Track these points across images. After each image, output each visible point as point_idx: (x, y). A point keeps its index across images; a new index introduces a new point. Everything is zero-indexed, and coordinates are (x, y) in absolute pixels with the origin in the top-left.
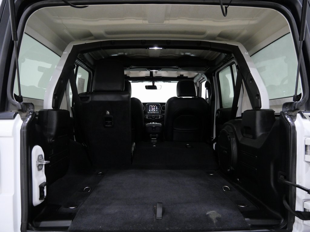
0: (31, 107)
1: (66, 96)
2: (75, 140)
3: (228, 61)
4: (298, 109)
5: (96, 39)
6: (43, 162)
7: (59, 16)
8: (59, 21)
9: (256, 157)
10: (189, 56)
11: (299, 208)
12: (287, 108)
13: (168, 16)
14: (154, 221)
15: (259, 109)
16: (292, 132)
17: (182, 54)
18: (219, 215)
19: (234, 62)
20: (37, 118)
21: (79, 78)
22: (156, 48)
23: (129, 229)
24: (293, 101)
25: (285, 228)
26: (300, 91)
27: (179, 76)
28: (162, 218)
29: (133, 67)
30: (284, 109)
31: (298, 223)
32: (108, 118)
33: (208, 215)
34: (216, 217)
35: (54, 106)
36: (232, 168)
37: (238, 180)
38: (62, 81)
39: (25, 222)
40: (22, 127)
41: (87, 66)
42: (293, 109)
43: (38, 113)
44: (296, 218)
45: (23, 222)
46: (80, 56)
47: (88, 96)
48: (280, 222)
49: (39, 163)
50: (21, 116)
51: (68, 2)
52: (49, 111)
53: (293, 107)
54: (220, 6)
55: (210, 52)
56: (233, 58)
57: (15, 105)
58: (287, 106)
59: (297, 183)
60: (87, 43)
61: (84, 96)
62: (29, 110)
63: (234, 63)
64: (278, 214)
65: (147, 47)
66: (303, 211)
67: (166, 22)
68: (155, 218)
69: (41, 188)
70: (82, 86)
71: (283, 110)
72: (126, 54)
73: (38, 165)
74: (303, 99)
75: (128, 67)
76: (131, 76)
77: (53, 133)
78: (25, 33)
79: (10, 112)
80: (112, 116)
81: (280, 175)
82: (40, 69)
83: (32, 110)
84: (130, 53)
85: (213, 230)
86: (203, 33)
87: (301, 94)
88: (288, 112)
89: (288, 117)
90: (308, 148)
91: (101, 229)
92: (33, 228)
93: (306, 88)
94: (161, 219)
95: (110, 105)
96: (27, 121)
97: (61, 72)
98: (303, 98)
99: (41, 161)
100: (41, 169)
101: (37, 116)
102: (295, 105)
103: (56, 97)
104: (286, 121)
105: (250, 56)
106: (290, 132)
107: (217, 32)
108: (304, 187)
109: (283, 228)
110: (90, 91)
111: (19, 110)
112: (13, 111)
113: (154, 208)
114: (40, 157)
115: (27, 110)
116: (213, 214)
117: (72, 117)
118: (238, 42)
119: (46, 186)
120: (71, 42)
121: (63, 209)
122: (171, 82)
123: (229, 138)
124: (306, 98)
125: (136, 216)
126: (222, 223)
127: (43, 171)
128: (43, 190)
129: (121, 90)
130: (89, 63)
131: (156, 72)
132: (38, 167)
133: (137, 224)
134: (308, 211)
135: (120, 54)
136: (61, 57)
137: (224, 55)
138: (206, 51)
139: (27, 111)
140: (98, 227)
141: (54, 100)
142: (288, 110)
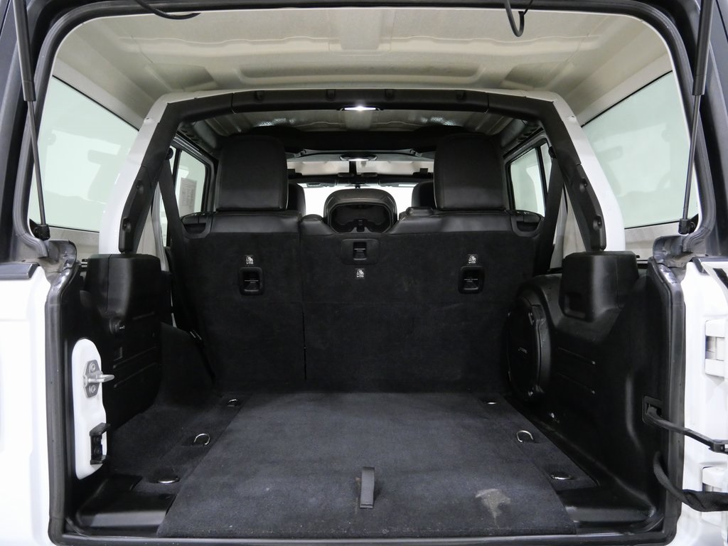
0: (69, 250)
1: (153, 221)
2: (175, 325)
3: (532, 136)
4: (688, 253)
5: (220, 87)
6: (99, 378)
7: (132, 37)
8: (132, 48)
9: (594, 363)
10: (439, 126)
11: (690, 482)
12: (664, 250)
13: (387, 33)
14: (354, 512)
15: (601, 250)
16: (674, 306)
17: (425, 120)
18: (506, 500)
19: (546, 139)
20: (83, 274)
21: (182, 178)
22: (360, 108)
23: (298, 531)
24: (678, 234)
25: (659, 529)
26: (695, 209)
27: (419, 171)
28: (373, 505)
29: (309, 151)
30: (657, 252)
31: (689, 517)
32: (250, 274)
33: (480, 499)
34: (497, 503)
35: (123, 247)
36: (538, 389)
37: (553, 416)
38: (142, 189)
39: (59, 516)
40: (49, 298)
41: (201, 150)
42: (678, 252)
43: (86, 263)
44: (685, 507)
45: (54, 515)
46: (183, 127)
47: (202, 221)
48: (647, 515)
49: (90, 380)
50: (46, 272)
51: (151, 5)
52: (110, 258)
53: (678, 248)
54: (505, 10)
55: (487, 116)
56: (541, 129)
57: (31, 247)
58: (664, 245)
59: (687, 426)
60: (198, 97)
61: (194, 223)
62: (65, 259)
63: (543, 141)
64: (644, 497)
65: (339, 106)
66: (701, 490)
67: (384, 47)
68: (357, 507)
69: (95, 437)
70: (190, 198)
71: (654, 254)
72: (292, 121)
73: (86, 384)
74: (702, 229)
75: (297, 152)
76: (305, 172)
77: (121, 310)
78: (53, 76)
79: (20, 263)
80: (260, 268)
81: (648, 407)
82: (94, 156)
83: (71, 257)
84: (303, 120)
85: (490, 534)
86: (470, 72)
87: (697, 216)
88: (666, 258)
89: (666, 271)
90: (712, 343)
91: (231, 531)
92: (77, 529)
93: (708, 202)
94: (371, 507)
95: (255, 242)
96: (59, 283)
97: (139, 167)
98: (701, 227)
99: (92, 374)
100: (95, 393)
101: (84, 269)
102: (683, 244)
103: (129, 227)
104: (662, 281)
105: (582, 127)
106: (670, 305)
107: (503, 69)
108: (701, 435)
109: (653, 530)
110: (209, 210)
111: (42, 258)
112: (27, 261)
113: (356, 482)
114: (91, 367)
115: (59, 257)
116: (492, 496)
117: (168, 270)
118: (552, 93)
119: (105, 433)
120: (163, 96)
121: (146, 486)
122: (400, 185)
123: (531, 319)
124: (708, 226)
125: (312, 500)
126: (510, 519)
127: (98, 399)
128: (100, 442)
129: (281, 208)
130: (206, 144)
131: (364, 163)
132: (87, 388)
133: (317, 521)
134: (711, 491)
135: (278, 121)
136: (138, 130)
137: (520, 124)
138: (479, 114)
139: (60, 261)
140: (226, 526)
141: (124, 232)
142: (666, 254)
